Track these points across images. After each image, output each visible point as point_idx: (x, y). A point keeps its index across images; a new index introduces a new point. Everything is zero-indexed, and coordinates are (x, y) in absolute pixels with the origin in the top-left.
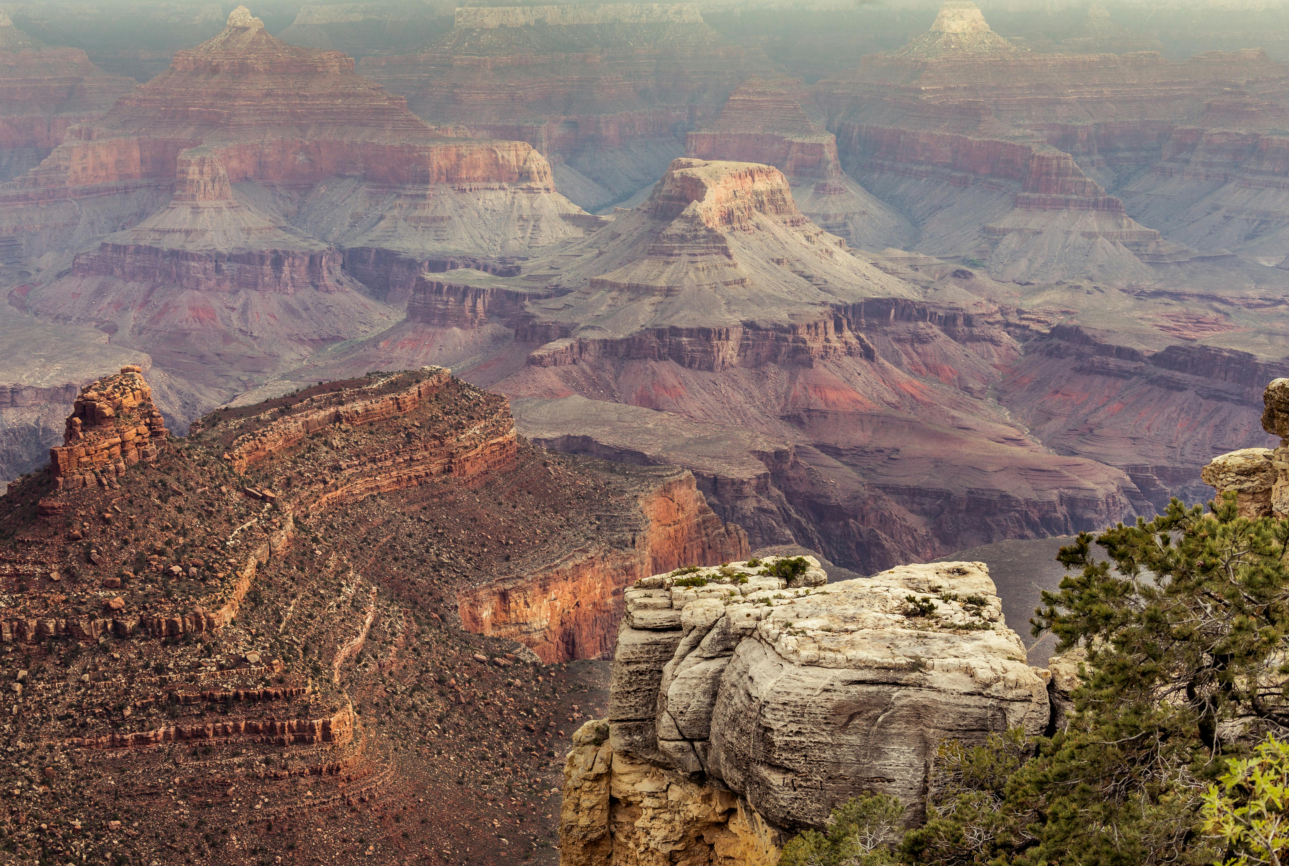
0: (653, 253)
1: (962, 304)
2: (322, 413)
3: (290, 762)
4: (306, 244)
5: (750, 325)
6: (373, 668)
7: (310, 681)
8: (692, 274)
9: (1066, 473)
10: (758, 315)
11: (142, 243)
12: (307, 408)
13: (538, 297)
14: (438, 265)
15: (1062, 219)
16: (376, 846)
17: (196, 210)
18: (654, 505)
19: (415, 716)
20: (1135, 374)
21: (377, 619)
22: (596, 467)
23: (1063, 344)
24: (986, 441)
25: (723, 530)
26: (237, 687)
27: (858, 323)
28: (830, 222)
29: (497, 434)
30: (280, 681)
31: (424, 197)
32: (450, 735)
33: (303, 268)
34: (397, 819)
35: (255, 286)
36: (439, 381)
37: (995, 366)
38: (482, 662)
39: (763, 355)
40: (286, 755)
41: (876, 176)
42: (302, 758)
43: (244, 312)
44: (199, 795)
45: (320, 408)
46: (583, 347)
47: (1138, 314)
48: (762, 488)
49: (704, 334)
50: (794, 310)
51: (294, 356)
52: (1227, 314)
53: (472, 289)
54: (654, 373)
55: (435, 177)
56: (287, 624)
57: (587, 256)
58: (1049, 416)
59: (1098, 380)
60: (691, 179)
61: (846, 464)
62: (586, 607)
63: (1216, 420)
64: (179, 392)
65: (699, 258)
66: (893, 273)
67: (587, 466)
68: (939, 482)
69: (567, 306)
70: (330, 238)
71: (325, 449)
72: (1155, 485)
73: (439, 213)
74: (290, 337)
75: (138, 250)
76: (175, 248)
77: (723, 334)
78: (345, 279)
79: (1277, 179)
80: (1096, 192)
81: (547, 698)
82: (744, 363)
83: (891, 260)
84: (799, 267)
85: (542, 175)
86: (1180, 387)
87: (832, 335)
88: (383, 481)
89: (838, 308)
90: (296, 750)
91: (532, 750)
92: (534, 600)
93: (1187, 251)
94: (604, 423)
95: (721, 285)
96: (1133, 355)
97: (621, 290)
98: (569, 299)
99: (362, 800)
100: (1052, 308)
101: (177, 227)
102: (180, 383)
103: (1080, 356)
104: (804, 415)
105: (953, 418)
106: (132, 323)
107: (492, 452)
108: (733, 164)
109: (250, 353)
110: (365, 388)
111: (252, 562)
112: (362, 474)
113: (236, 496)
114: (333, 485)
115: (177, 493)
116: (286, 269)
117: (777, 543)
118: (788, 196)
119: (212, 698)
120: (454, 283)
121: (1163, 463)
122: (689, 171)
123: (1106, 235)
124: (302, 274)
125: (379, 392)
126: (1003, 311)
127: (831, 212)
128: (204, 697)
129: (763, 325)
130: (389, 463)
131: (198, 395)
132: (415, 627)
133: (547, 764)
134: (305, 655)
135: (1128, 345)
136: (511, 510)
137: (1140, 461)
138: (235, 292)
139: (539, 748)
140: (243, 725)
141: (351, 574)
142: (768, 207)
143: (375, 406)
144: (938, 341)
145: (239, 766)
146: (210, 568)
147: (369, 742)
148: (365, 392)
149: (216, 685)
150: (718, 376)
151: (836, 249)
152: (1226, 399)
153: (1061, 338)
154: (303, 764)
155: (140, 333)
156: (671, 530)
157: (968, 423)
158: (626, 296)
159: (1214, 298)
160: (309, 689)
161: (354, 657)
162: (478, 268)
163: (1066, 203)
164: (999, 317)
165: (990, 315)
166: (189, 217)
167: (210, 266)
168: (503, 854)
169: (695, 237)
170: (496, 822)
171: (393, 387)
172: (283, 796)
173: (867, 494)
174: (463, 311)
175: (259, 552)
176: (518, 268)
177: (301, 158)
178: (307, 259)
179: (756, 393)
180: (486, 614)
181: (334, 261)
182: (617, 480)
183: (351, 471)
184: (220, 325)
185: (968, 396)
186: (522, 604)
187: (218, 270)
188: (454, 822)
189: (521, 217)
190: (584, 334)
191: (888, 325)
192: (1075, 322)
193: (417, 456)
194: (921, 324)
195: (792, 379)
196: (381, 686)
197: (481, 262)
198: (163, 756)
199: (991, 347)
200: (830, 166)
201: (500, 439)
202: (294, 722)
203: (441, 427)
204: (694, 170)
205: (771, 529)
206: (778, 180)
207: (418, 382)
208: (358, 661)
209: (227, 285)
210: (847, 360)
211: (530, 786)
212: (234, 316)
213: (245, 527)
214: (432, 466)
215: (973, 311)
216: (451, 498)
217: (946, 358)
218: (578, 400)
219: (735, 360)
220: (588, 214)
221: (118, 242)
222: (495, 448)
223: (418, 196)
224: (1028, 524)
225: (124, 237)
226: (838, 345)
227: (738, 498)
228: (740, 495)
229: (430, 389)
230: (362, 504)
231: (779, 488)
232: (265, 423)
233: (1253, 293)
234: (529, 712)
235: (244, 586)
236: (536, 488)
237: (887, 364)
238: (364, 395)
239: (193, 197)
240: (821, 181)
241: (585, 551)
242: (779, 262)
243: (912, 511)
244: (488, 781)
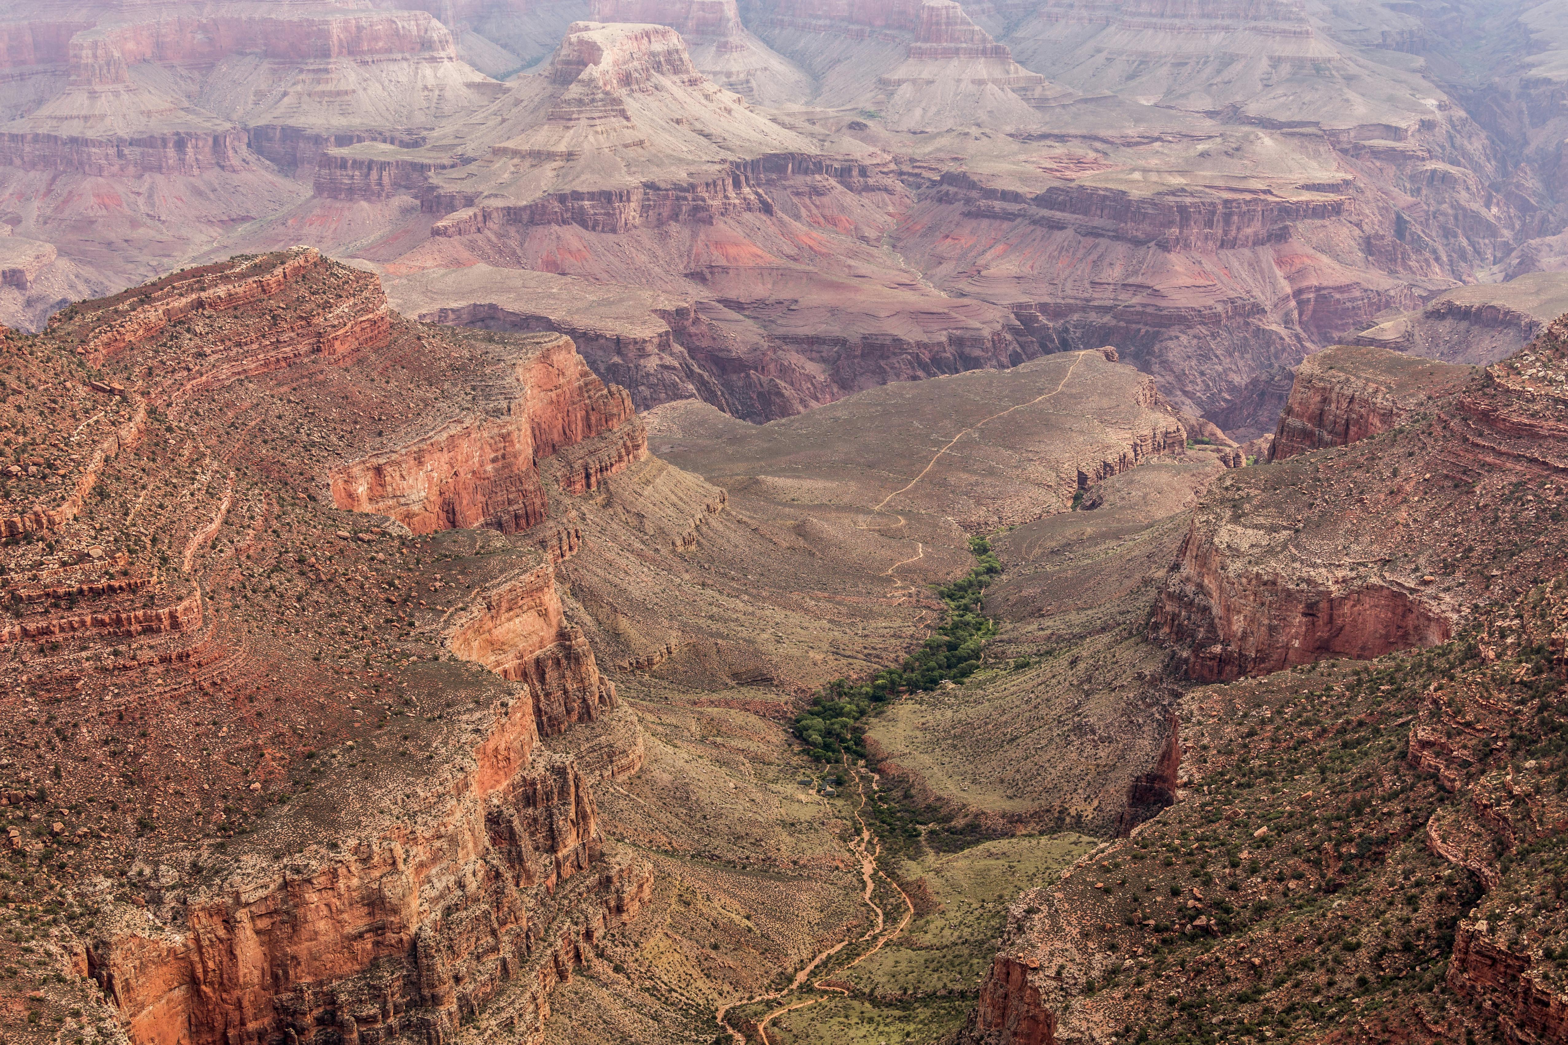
0: (552, 118)
1: (857, 156)
2: (184, 300)
3: (138, 652)
4: (209, 124)
5: (650, 186)
6: (229, 552)
7: (155, 572)
8: (591, 138)
9: (954, 314)
10: (656, 175)
11: (40, 131)
12: (168, 295)
13: (444, 167)
14: (344, 140)
15: (953, 67)
16: (229, 727)
17: (93, 95)
18: (534, 372)
19: (273, 596)
20: (1019, 216)
21: (234, 504)
22: (475, 337)
23: (952, 190)
24: (879, 287)
25: (605, 392)
26: (81, 582)
27: (758, 179)
28: (733, 79)
29: (368, 311)
30: (125, 573)
31: (326, 71)
32: (309, 613)
33: (207, 149)
34: (251, 699)
35: (160, 169)
36: (307, 261)
37: (890, 215)
38: (345, 539)
39: (665, 214)
40: (134, 646)
41: (777, 31)
42: (151, 647)
43: (150, 196)
44: (48, 691)
45: (181, 295)
46: (486, 216)
47: (1023, 157)
48: (664, 346)
49: (606, 197)
50: (692, 169)
51: (204, 238)
52: (1105, 154)
53: (377, 162)
54: (558, 238)
55: (336, 50)
56: (136, 515)
57: (490, 123)
58: (940, 260)
59: (985, 223)
60: (587, 43)
61: (748, 317)
62: (465, 476)
63: (1094, 256)
64: (87, 281)
65: (597, 122)
66: (792, 128)
67: (466, 337)
68: (835, 330)
69: (471, 175)
70: (235, 117)
71: (189, 336)
72: (1037, 321)
73: (343, 86)
74: (198, 219)
75: (36, 138)
76: (75, 134)
77: (624, 196)
78: (252, 158)
79: (1154, 20)
80: (984, 40)
81: (410, 570)
82: (646, 224)
83: (789, 115)
84: (699, 126)
85: (444, 43)
86: (1060, 226)
87: (731, 193)
88: (249, 364)
89: (738, 166)
90: (144, 640)
91: (392, 621)
92: (409, 473)
93: (1070, 94)
94: (509, 290)
95: (620, 148)
96: (1016, 197)
97: (523, 157)
98: (472, 168)
99: (214, 684)
100: (942, 155)
101: (75, 113)
102: (88, 272)
103: (968, 201)
104: (706, 272)
105: (850, 267)
106: (36, 213)
107: (363, 329)
108: (629, 26)
109: (159, 237)
110: (227, 272)
111: (98, 455)
112: (229, 359)
113: (82, 391)
114: (198, 371)
115: (15, 392)
116: (190, 150)
117: (681, 397)
118: (686, 56)
119: (56, 596)
120: (358, 157)
121: (1047, 299)
122: (585, 35)
123: (995, 81)
124: (206, 155)
125: (243, 276)
126: (896, 160)
127: (734, 70)
128: (48, 595)
129: (663, 185)
130: (255, 346)
131: (107, 283)
132: (276, 509)
133: (408, 634)
134: (154, 545)
135: (1012, 188)
136: (384, 385)
137: (1024, 299)
138: (140, 177)
139: (401, 619)
140: (88, 619)
141: (207, 461)
142: (665, 67)
143: (238, 290)
144: (835, 192)
145: (87, 659)
146: (50, 466)
147: (220, 626)
148: (227, 277)
149: (59, 582)
150: (622, 238)
151: (735, 106)
152: (1103, 236)
153: (950, 184)
154: (152, 653)
155: (45, 223)
156: (553, 394)
157: (862, 272)
158: (528, 162)
159: (1096, 138)
160: (154, 579)
161: (210, 543)
162: (385, 141)
163: (957, 52)
164: (892, 166)
165: (885, 165)
166: (87, 102)
167: (112, 151)
168: (357, 725)
169: (593, 100)
170: (351, 695)
171: (257, 269)
172: (133, 685)
173: (766, 345)
174: (369, 185)
175: (106, 445)
176: (424, 139)
177: (200, 36)
178: (210, 141)
179: (660, 253)
180: (361, 489)
181: (239, 140)
182: (495, 349)
183: (216, 356)
184: (127, 211)
185: (864, 245)
186: (398, 478)
187: (120, 155)
188: (309, 698)
189: (426, 88)
190: (486, 202)
191: (786, 179)
192: (964, 168)
193: (284, 337)
194: (818, 177)
195: (694, 236)
196: (238, 570)
197: (388, 134)
198: (9, 655)
199: (886, 196)
200: (731, 24)
201: (371, 316)
202: (140, 613)
203: (308, 307)
204: (590, 33)
205: (675, 385)
206: (675, 40)
207: (283, 263)
208: (213, 547)
209: (131, 169)
210: (747, 216)
211: (389, 656)
212: (141, 201)
213: (91, 421)
214: (299, 347)
215: (868, 162)
216: (321, 377)
217: (843, 209)
218: (482, 267)
219: (637, 221)
220: (494, 81)
221: (15, 131)
222: (365, 325)
223: (319, 70)
224: (920, 364)
225: (21, 126)
226: (737, 201)
227: (641, 356)
228: (643, 354)
229: (297, 270)
230: (229, 388)
231: (682, 345)
232: (123, 314)
233: (1132, 131)
234: (391, 584)
235: (90, 481)
236: (410, 362)
237: (786, 218)
238: (226, 279)
239: (89, 82)
240: (723, 39)
241: (460, 422)
242: (678, 122)
243: (811, 359)
244: (346, 655)
